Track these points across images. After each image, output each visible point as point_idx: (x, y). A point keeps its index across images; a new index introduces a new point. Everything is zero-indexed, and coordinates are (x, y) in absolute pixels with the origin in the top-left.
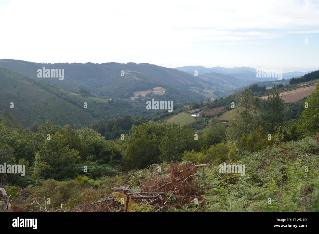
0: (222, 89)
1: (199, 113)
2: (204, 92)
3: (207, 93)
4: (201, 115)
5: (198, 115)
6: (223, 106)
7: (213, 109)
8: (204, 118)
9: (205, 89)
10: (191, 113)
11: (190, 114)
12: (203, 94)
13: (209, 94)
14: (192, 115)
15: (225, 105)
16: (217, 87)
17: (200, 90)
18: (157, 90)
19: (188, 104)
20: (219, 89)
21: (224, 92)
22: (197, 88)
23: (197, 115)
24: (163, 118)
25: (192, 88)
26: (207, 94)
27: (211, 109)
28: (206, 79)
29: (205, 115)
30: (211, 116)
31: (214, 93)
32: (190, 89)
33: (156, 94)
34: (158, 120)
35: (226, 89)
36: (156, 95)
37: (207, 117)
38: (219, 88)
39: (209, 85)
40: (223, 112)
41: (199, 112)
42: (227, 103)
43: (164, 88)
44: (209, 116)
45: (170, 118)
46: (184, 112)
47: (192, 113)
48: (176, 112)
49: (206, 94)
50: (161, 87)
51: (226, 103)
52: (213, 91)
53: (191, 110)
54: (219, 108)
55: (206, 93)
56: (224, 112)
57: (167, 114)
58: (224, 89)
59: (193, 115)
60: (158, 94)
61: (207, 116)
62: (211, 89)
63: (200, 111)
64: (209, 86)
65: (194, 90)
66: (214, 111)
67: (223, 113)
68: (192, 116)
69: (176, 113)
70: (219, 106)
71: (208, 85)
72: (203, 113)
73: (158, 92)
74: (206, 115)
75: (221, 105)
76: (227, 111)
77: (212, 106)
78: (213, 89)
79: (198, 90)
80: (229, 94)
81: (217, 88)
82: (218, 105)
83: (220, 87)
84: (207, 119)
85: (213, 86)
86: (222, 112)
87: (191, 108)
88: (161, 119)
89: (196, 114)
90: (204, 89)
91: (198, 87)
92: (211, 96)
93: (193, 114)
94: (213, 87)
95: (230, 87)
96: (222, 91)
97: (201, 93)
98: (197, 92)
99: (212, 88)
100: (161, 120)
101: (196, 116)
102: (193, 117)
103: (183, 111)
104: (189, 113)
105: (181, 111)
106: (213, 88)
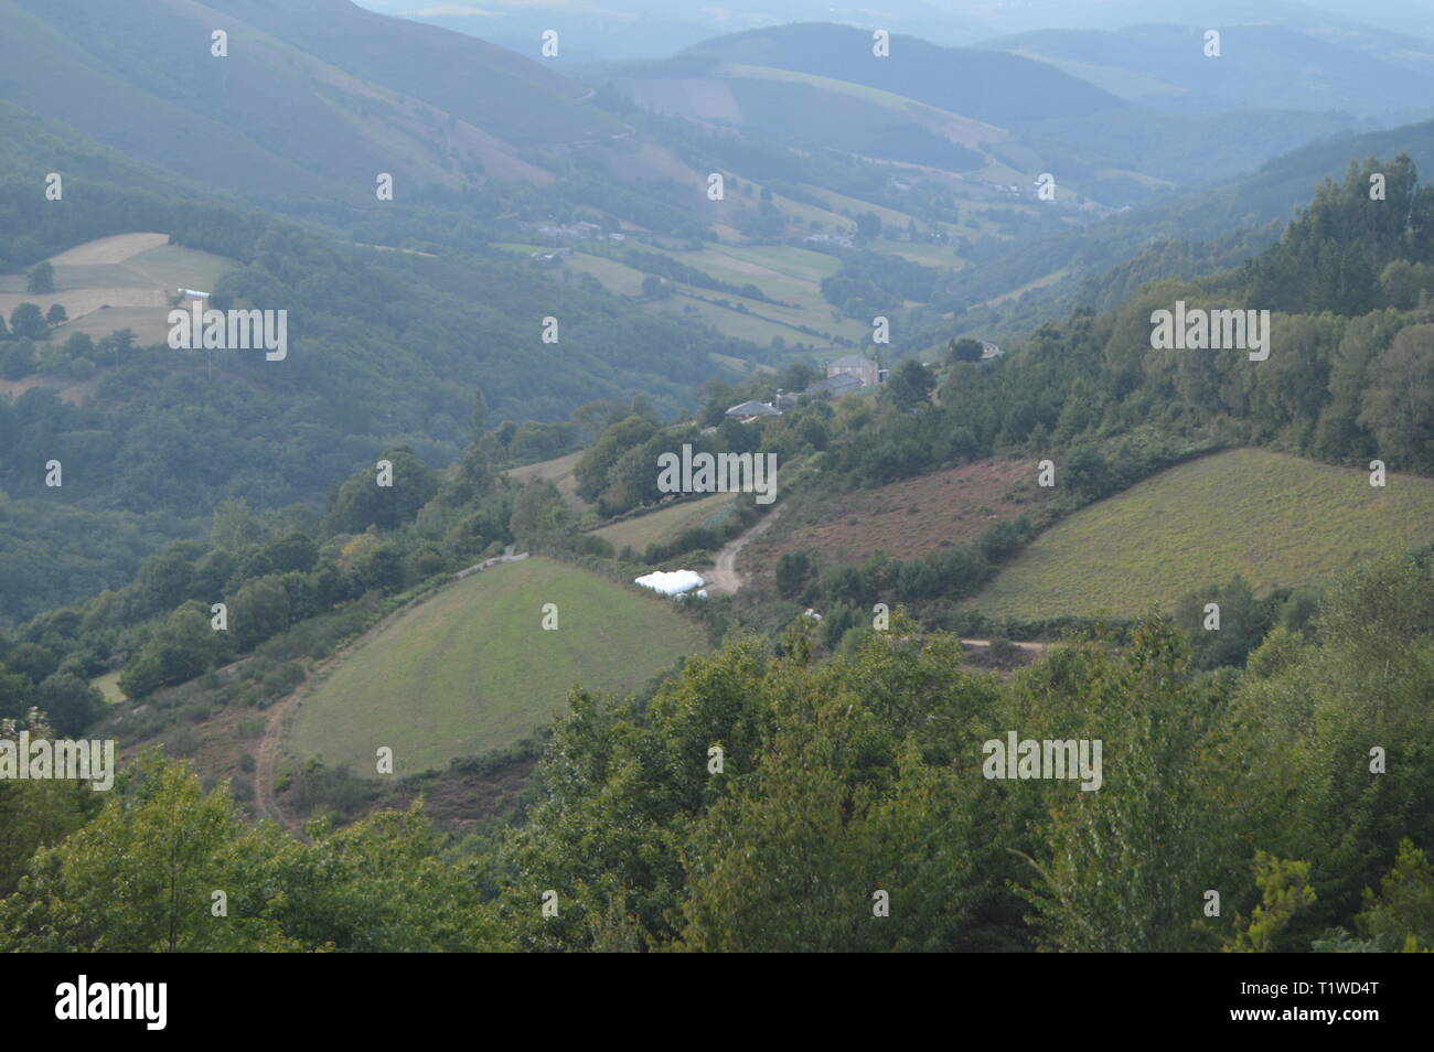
0: (921, 228)
1: (737, 544)
2: (714, 285)
3: (752, 293)
4: (771, 574)
5: (726, 577)
6: (1017, 448)
7: (897, 492)
8: (807, 605)
9: (714, 238)
10: (627, 554)
11: (614, 563)
12: (693, 303)
13: (769, 301)
14: (641, 580)
15: (1040, 428)
16: (865, 207)
17: (655, 251)
18: (97, 277)
19: (549, 446)
20: (893, 234)
21: (959, 266)
22: (618, 237)
23: (712, 575)
24: (276, 641)
25: (546, 229)
26: (748, 304)
27: (874, 486)
28: (713, 106)
29: (815, 573)
30: (896, 573)
31: (833, 292)
32: (516, 248)
33: (98, 333)
34: (211, 668)
35: (973, 237)
36: (95, 341)
37: (845, 595)
38: (890, 218)
39: (757, 188)
40: (1034, 523)
41: (732, 533)
42: (1068, 411)
43: (195, 246)
44: (872, 572)
45: (360, 631)
46: (533, 549)
47: (642, 550)
48: (427, 556)
49: (734, 301)
50: (165, 238)
51: (1059, 405)
52: (827, 267)
53: (608, 514)
54: (972, 470)
55: (734, 290)
56: (1049, 525)
57: (313, 579)
58: (954, 231)
59: (658, 574)
60: (125, 338)
61: (848, 574)
62: (794, 242)
63: (733, 521)
64: (766, 195)
65: (581, 263)
66: (913, 511)
67: (1033, 538)
68: (650, 593)
69: (432, 569)
70: (972, 450)
71: (748, 191)
72: (792, 551)
73: (114, 298)
74: (831, 570)
75: (999, 438)
76: (1081, 507)
77: (886, 447)
78: (815, 238)
79: (633, 260)
80: (1016, 295)
81: (859, 218)
82: (957, 431)
83: (899, 207)
84: (847, 622)
85: (809, 200)
86: (1023, 525)
87: (613, 497)
88: (247, 647)
89: (702, 566)
90: (700, 238)
91: (624, 226)
92: (803, 329)
93: (661, 559)
94: (810, 214)
95: (1018, 209)
96: (928, 259)
97: (665, 294)
98: (625, 280)
99: (799, 220)
100: (248, 661)
101: (702, 593)
102: (664, 596)
103: (509, 540)
104: (599, 549)
105: (491, 536)
106: (816, 227)
